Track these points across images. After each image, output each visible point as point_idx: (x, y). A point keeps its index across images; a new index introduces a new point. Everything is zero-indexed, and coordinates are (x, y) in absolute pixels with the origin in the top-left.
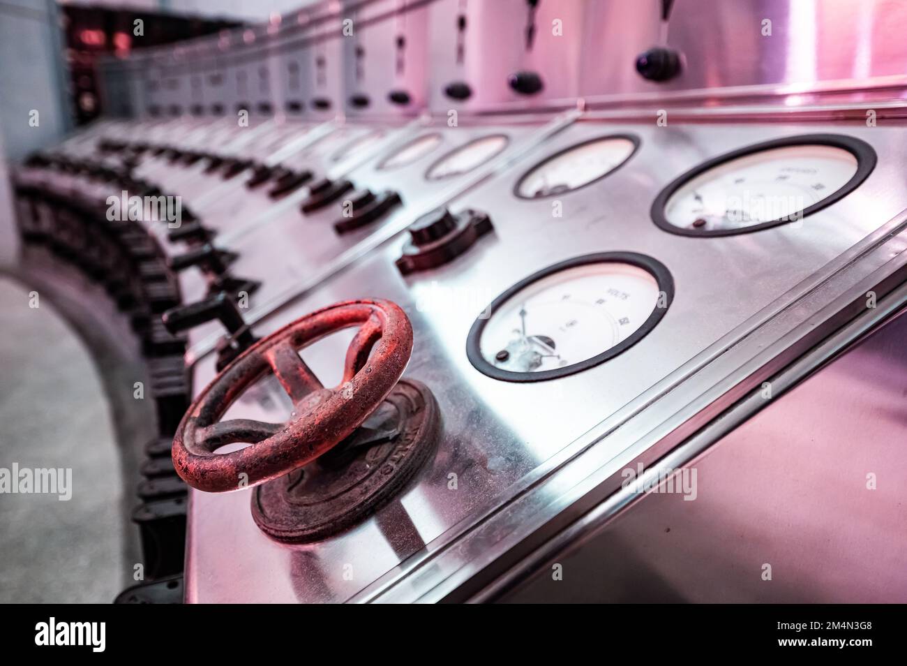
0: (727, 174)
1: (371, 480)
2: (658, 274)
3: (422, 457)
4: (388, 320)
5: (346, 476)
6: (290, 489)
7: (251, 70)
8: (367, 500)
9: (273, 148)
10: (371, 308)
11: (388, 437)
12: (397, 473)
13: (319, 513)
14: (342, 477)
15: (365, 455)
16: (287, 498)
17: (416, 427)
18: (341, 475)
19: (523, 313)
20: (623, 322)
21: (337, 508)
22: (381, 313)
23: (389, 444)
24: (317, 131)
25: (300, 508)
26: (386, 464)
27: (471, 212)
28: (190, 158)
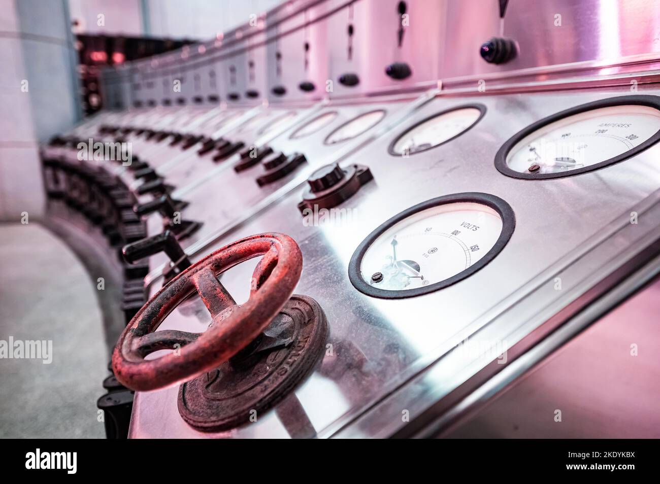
0: (556, 130)
1: (270, 380)
2: (501, 209)
3: (310, 361)
4: (282, 250)
5: (251, 375)
6: (207, 386)
7: (204, 72)
8: (265, 397)
9: (218, 127)
10: (272, 241)
11: (284, 344)
12: (290, 375)
13: (228, 407)
14: (248, 377)
15: (267, 358)
16: (204, 394)
17: (307, 336)
18: (247, 375)
19: (394, 243)
20: (474, 248)
21: (242, 403)
22: (278, 244)
23: (285, 349)
24: (250, 113)
25: (214, 402)
26: (282, 366)
27: (356, 166)
28: (161, 136)
